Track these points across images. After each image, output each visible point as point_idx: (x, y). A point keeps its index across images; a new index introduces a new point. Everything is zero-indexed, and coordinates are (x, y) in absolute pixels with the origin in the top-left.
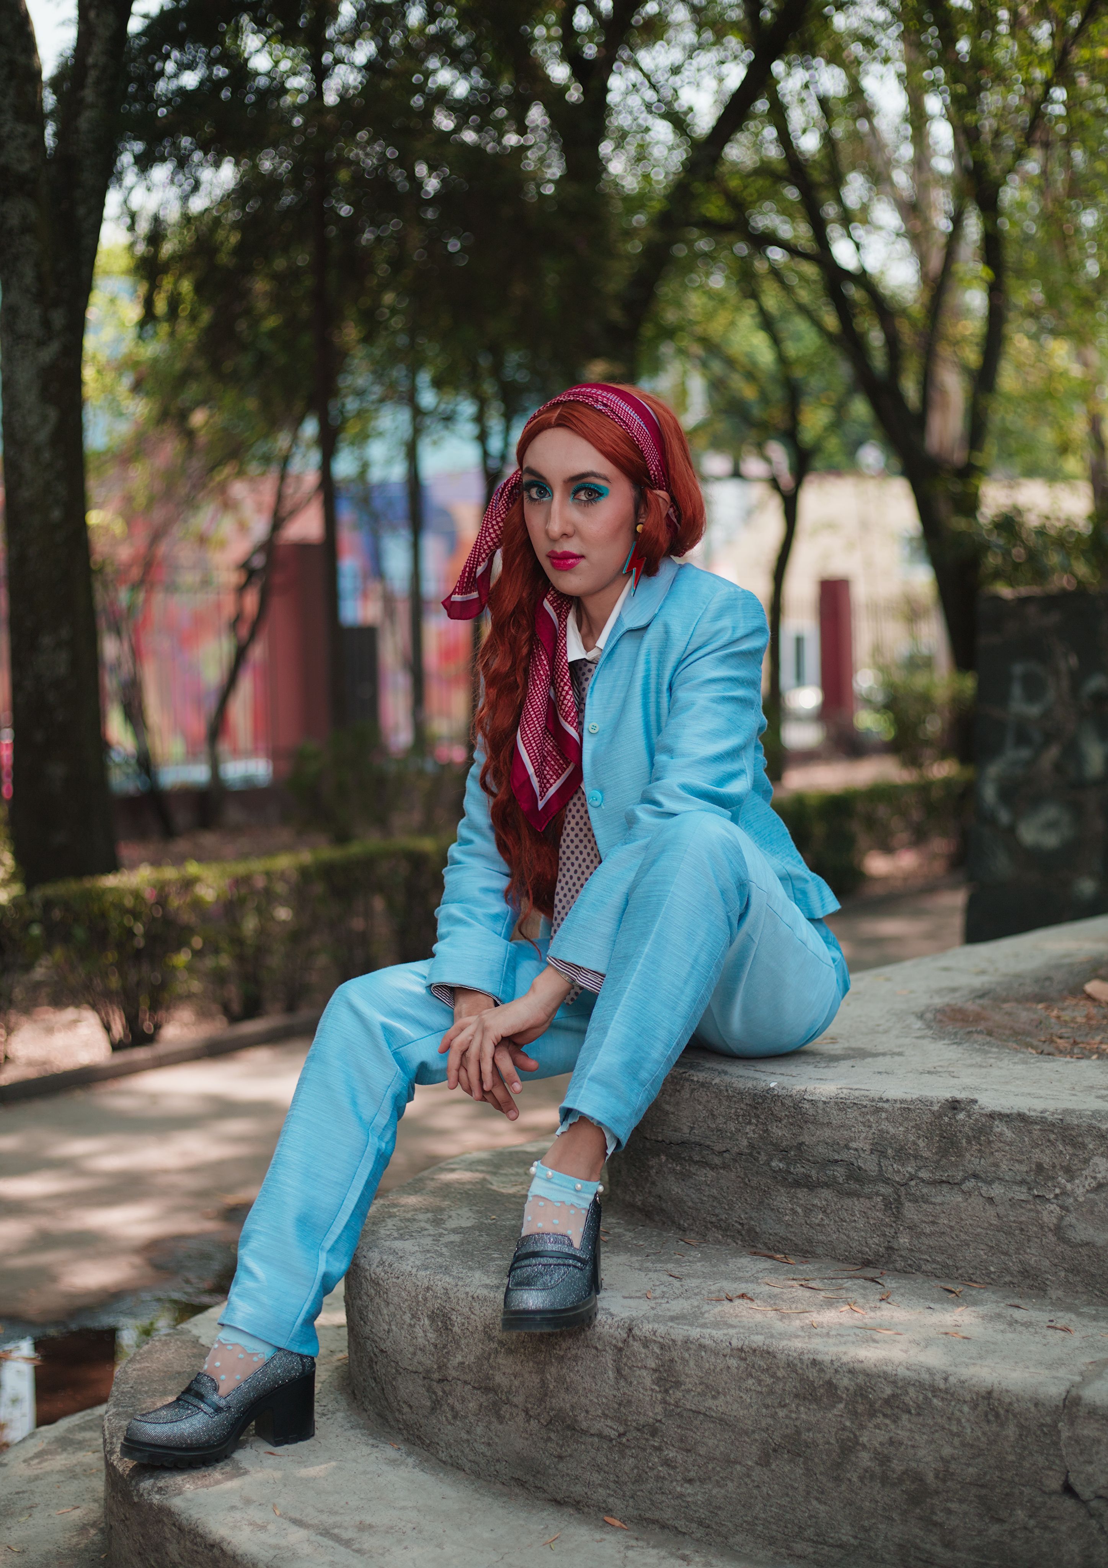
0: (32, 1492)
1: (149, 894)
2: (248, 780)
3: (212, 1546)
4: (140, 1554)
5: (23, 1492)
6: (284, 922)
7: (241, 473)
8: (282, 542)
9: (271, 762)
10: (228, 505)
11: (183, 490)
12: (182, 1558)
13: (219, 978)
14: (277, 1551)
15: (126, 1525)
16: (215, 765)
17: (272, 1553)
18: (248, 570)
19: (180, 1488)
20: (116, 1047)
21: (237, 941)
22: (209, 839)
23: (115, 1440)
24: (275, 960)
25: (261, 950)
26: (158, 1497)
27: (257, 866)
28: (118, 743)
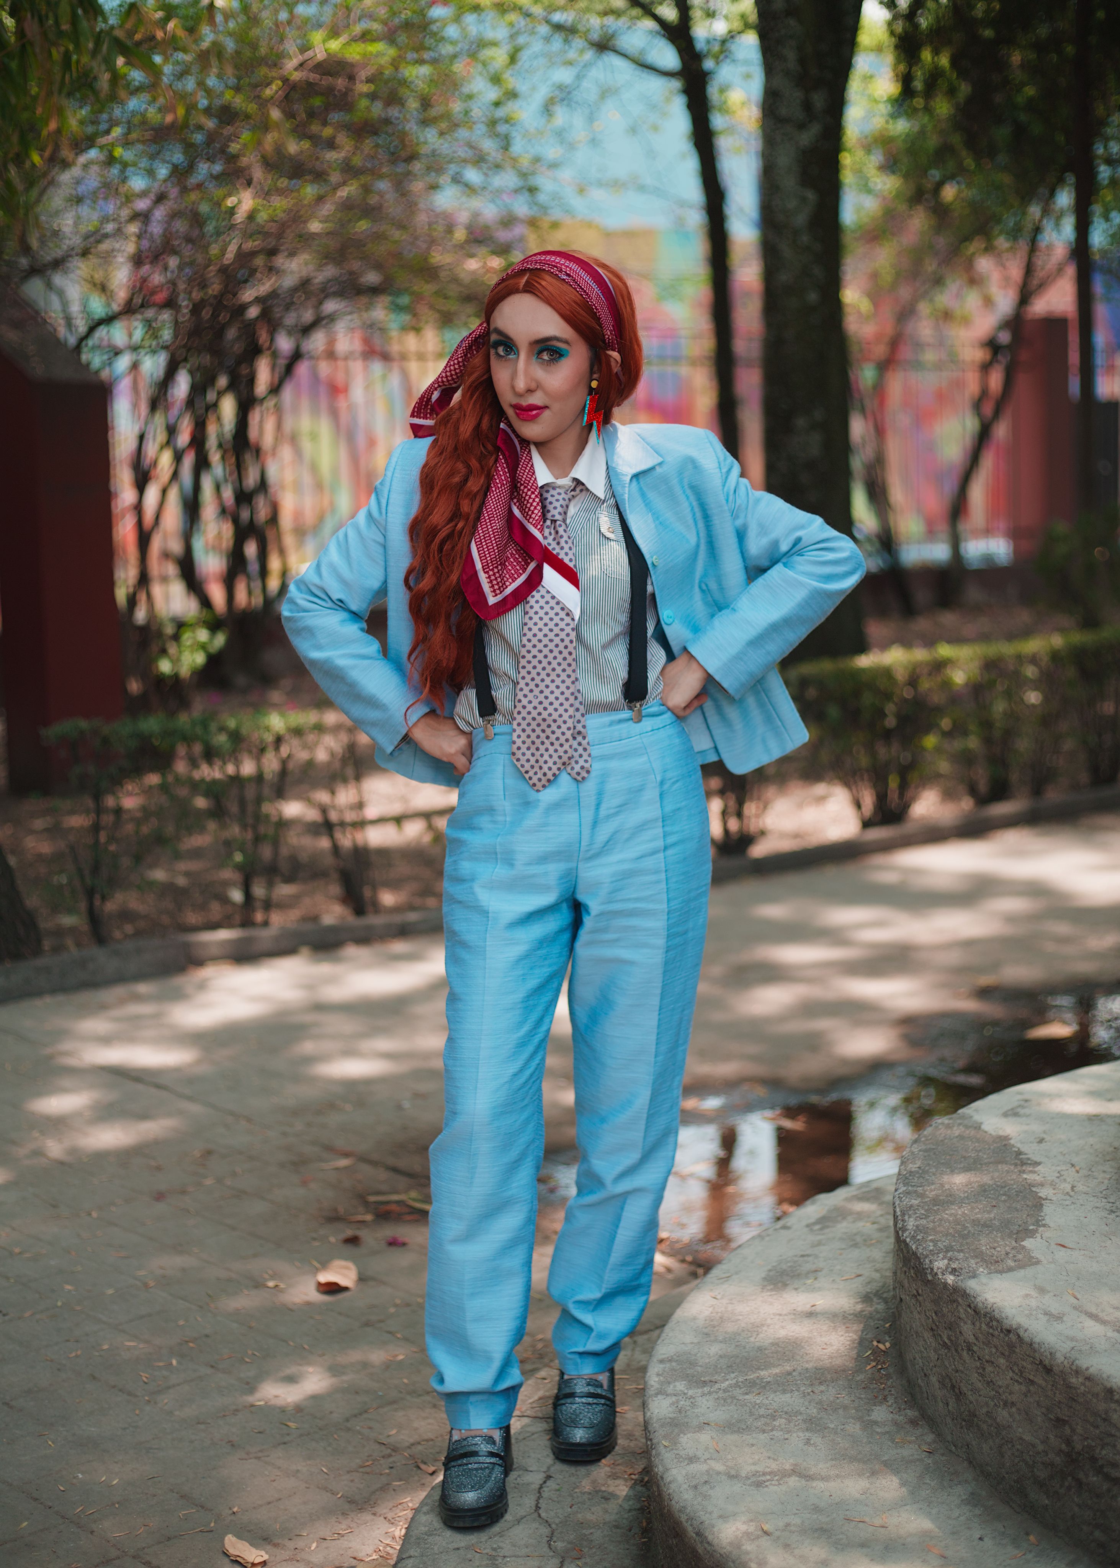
0: (816, 1257)
1: (901, 676)
2: (988, 559)
3: (1009, 1331)
4: (932, 1329)
5: (808, 1256)
6: (1033, 705)
7: (989, 249)
8: (1029, 317)
9: (1011, 542)
10: (974, 281)
11: (930, 266)
12: (977, 1339)
13: (966, 759)
14: (1074, 1343)
15: (917, 1300)
16: (956, 543)
17: (1070, 1344)
18: (992, 345)
19: (974, 1271)
20: (867, 824)
21: (986, 724)
22: (948, 618)
23: (906, 1217)
24: (1023, 745)
25: (1009, 734)
26: (952, 1277)
27: (1007, 649)
28: (861, 522)
